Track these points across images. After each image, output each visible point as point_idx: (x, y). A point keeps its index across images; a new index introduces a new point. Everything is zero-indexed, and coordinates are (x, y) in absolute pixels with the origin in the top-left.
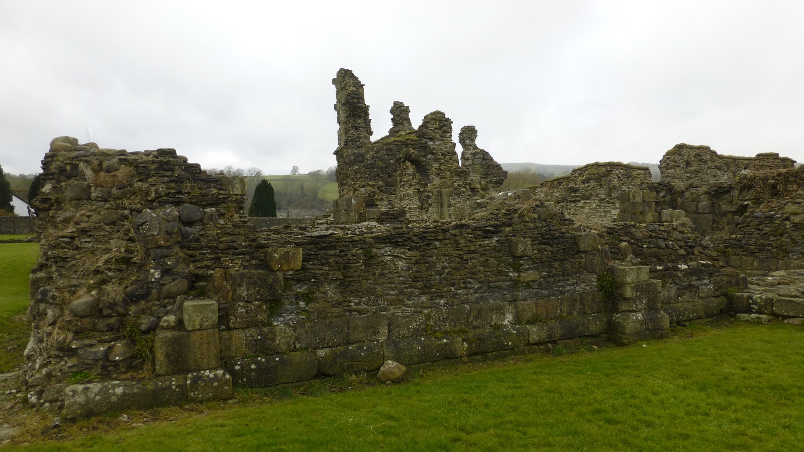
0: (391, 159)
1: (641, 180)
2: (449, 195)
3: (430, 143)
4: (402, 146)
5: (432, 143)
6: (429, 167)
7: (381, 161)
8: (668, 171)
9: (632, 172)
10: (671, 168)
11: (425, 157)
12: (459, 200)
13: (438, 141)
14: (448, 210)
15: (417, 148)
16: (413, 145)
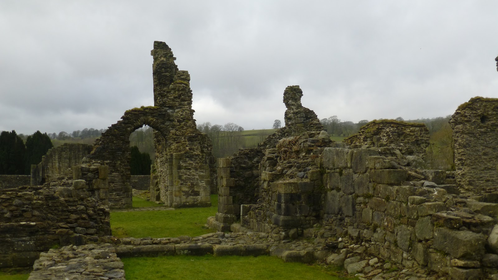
0: (129, 127)
1: (416, 137)
2: (179, 158)
3: (170, 111)
4: (140, 115)
5: (171, 111)
6: (167, 132)
7: (116, 129)
8: (457, 126)
9: (405, 130)
10: (460, 123)
11: (163, 123)
12: (192, 162)
13: (177, 108)
14: (178, 172)
15: (156, 116)
16: (152, 114)
